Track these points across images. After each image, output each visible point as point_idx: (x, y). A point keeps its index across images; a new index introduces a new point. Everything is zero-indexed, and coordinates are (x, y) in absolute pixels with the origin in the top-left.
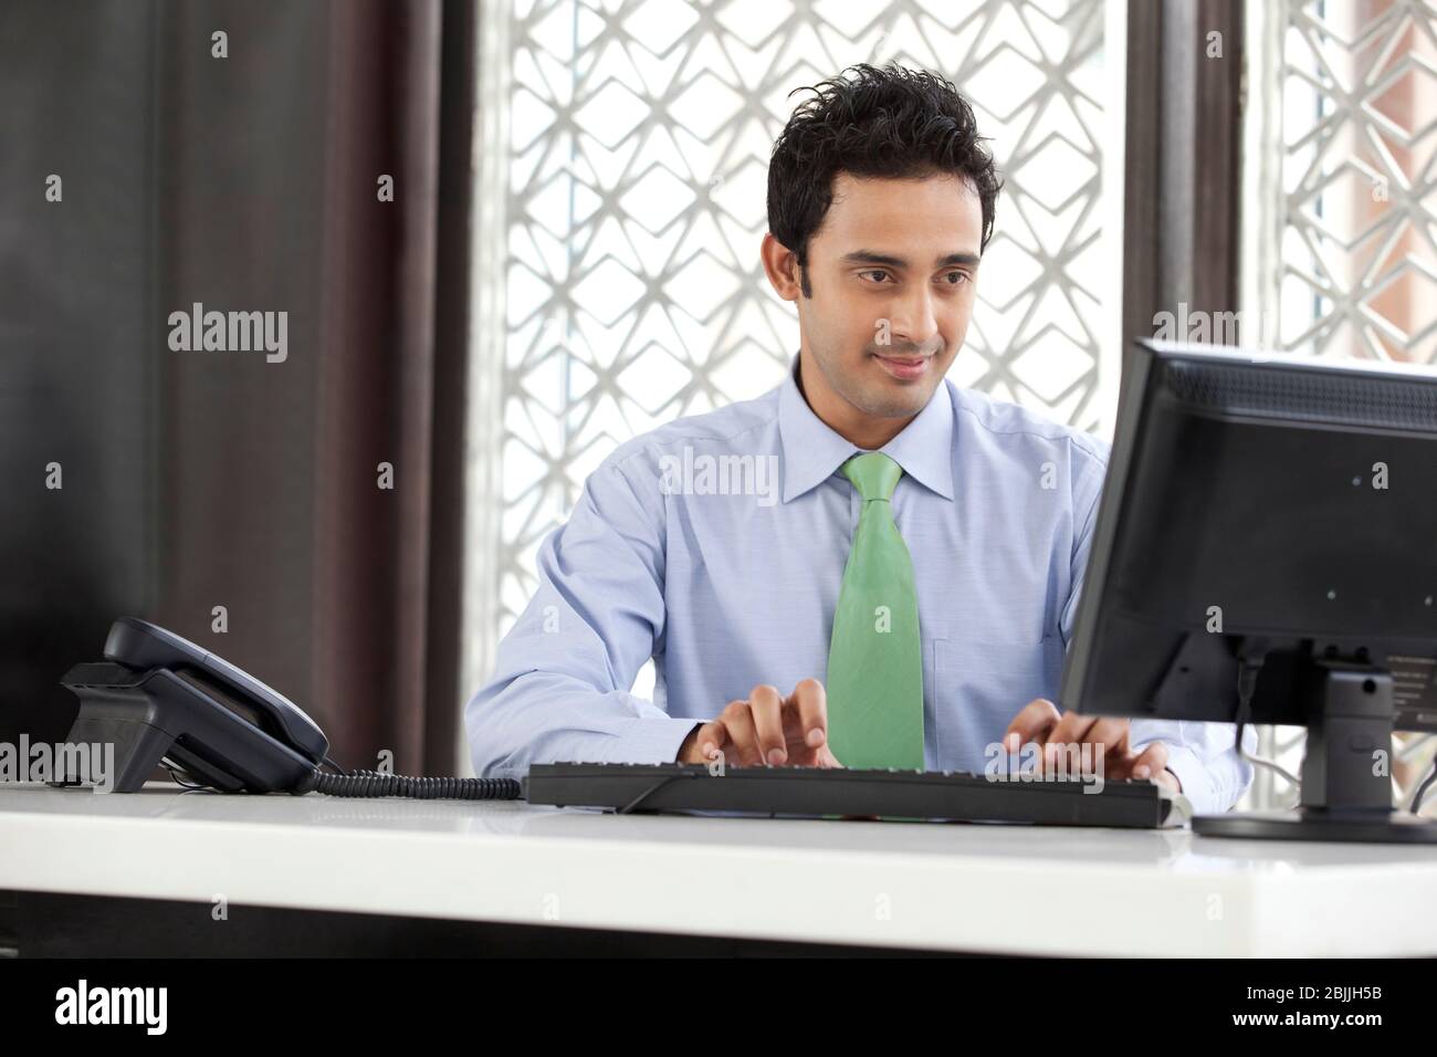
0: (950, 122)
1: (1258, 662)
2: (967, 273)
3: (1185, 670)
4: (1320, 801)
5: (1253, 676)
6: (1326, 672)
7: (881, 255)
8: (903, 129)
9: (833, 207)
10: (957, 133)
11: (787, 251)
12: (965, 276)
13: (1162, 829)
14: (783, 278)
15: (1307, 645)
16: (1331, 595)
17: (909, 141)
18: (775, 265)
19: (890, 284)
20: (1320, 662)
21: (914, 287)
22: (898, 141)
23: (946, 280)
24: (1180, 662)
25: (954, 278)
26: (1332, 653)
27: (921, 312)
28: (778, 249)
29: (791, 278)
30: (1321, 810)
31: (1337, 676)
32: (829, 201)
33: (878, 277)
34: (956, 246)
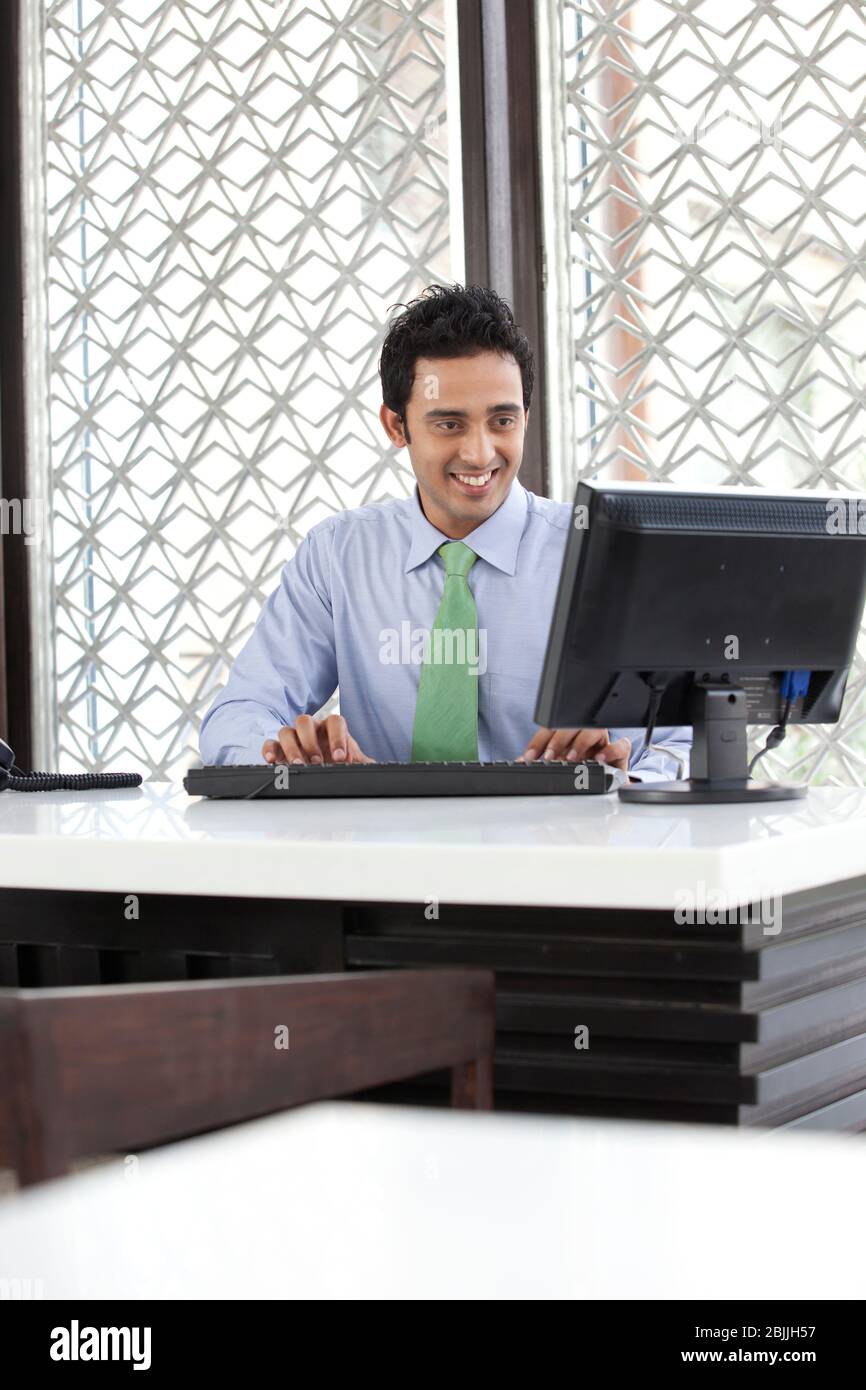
0: (487, 316)
1: (662, 687)
2: (513, 418)
3: (615, 695)
4: (704, 776)
5: (660, 696)
6: (704, 691)
7: (449, 410)
8: (455, 326)
9: (416, 382)
10: (492, 323)
11: (395, 414)
12: (511, 421)
13: (607, 793)
14: (395, 432)
15: (691, 674)
16: (708, 642)
17: (458, 332)
18: (390, 425)
19: (459, 430)
20: (699, 685)
21: (475, 429)
22: (451, 334)
23: (498, 423)
24: (615, 689)
25: (503, 422)
26: (707, 678)
27: (480, 445)
28: (390, 414)
29: (400, 433)
30: (706, 782)
31: (711, 694)
32: (413, 378)
33: (451, 426)
34: (502, 399)
